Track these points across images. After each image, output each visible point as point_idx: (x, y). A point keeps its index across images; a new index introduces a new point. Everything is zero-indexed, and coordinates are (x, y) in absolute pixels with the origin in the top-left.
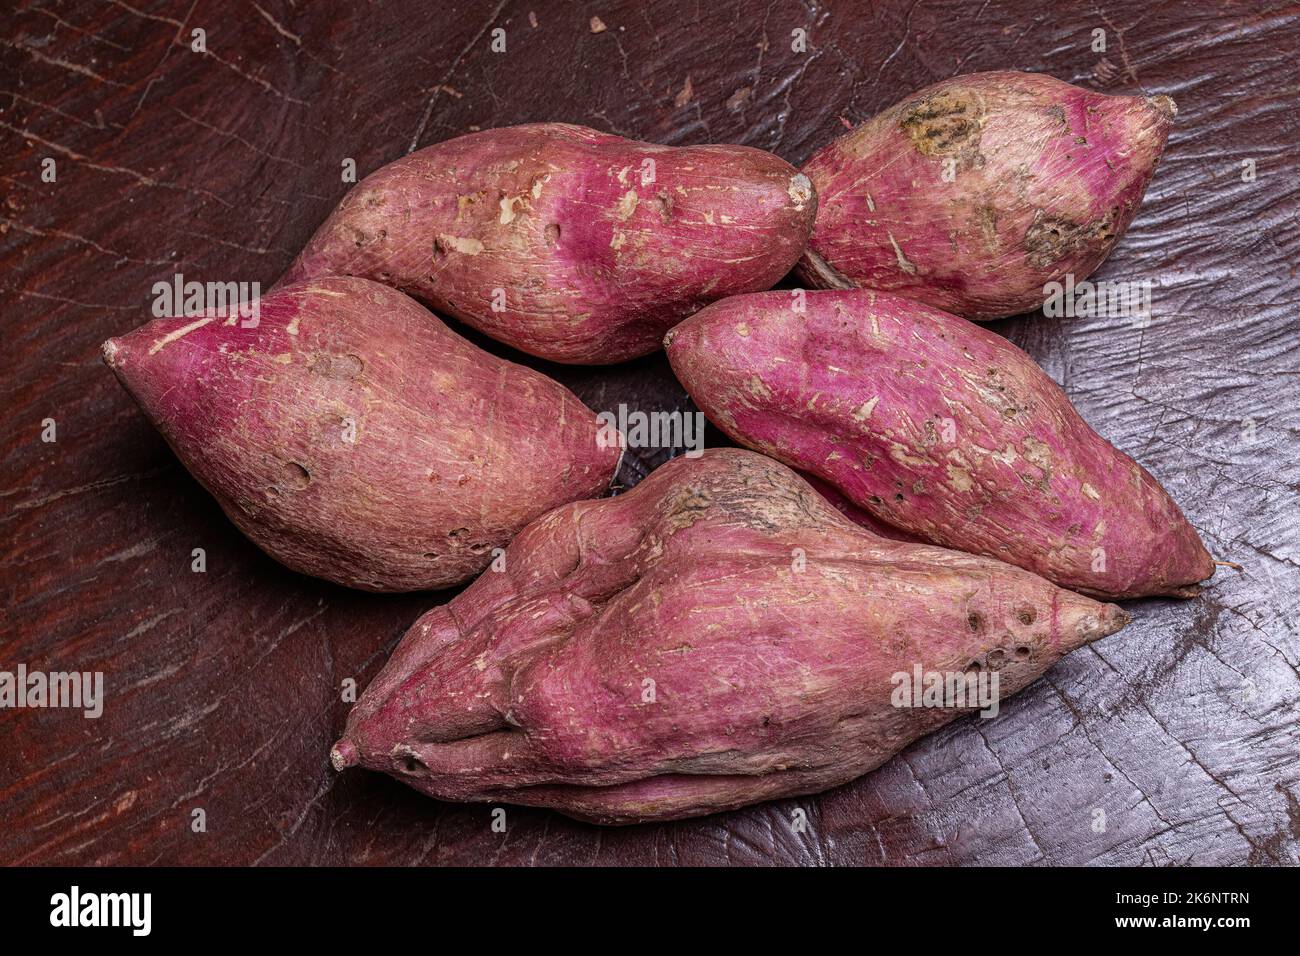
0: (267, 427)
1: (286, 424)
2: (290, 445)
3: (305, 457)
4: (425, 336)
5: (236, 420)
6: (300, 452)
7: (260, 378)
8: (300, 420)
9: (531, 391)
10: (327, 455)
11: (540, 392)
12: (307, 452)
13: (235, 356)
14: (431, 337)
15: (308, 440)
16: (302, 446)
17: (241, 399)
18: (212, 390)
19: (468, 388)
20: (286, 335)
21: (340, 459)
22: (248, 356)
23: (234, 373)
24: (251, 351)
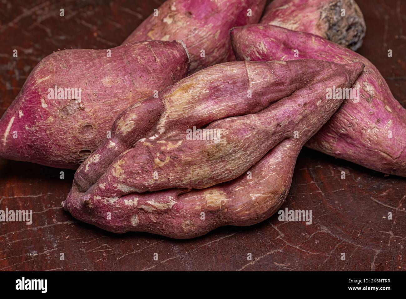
0: (63, 147)
1: (69, 141)
2: (76, 146)
3: (84, 146)
4: (89, 68)
5: (51, 151)
6: (81, 146)
7: (48, 132)
8: (73, 137)
9: (139, 57)
10: (90, 141)
11: (142, 54)
12: (83, 145)
13: (33, 129)
14: (91, 67)
15: (80, 141)
16: (80, 144)
17: (47, 143)
18: (34, 144)
19: (118, 76)
20: (44, 109)
21: (95, 138)
22: (38, 126)
23: (38, 135)
24: (37, 124)
